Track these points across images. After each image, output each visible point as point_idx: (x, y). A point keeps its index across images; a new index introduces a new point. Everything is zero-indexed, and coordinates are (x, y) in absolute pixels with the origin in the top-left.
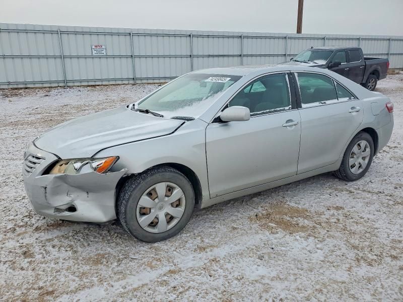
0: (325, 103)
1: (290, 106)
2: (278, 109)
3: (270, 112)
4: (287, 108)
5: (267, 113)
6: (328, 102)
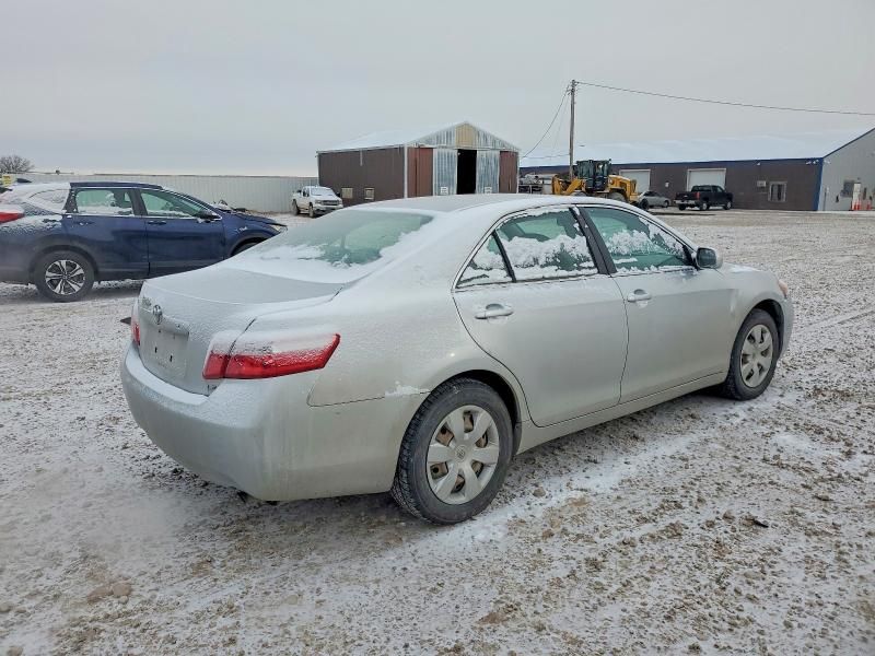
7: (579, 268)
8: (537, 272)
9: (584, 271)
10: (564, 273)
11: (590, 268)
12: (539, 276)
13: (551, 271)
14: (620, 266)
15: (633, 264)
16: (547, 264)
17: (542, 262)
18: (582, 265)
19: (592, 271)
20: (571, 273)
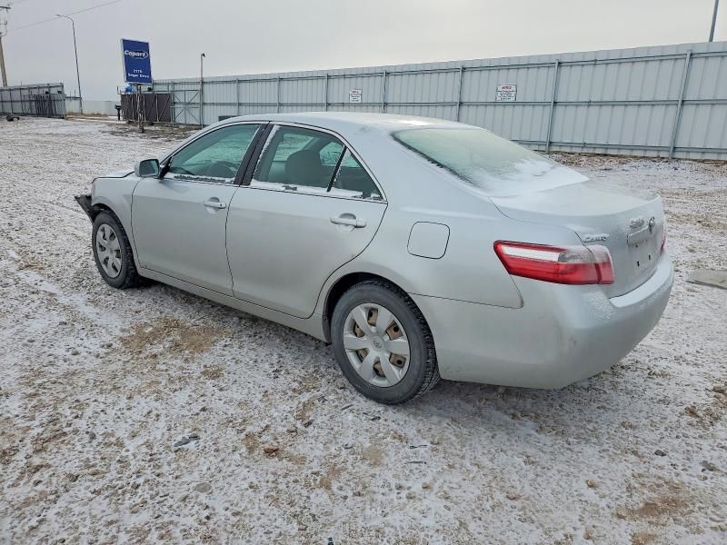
0: (295, 189)
1: (233, 179)
2: (217, 178)
3: (205, 180)
4: (228, 180)
5: (202, 180)
6: (301, 189)
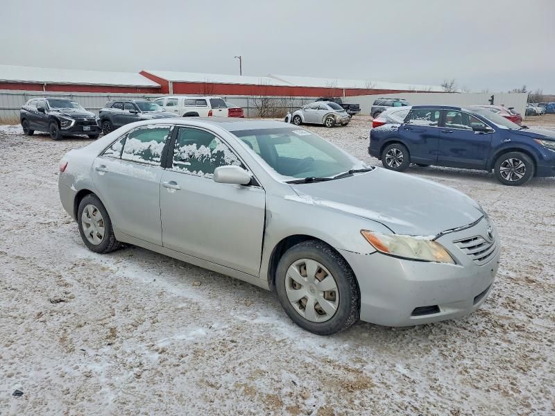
7: (151, 160)
8: (131, 157)
9: (153, 163)
10: (142, 160)
11: (157, 161)
12: (131, 159)
13: (137, 158)
14: (175, 165)
15: (186, 166)
16: (138, 154)
17: (136, 152)
18: (154, 159)
19: (156, 163)
20: (146, 162)
